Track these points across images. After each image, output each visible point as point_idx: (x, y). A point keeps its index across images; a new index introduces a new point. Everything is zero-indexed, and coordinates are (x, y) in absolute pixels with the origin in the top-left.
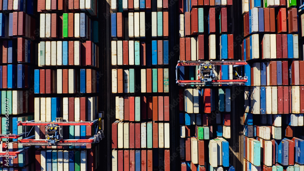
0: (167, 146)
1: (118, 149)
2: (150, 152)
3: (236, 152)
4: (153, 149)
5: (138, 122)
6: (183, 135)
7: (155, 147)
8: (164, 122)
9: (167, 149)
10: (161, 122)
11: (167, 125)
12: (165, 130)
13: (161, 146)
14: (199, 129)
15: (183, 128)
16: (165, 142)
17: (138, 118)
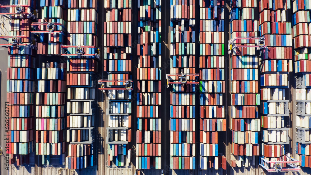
0: (130, 32)
1: (107, 34)
2: (122, 35)
3: (166, 43)
4: (123, 34)
5: (116, 21)
6: (139, 31)
7: (124, 33)
8: (129, 21)
9: (130, 34)
10: (127, 21)
11: (130, 23)
12: (129, 25)
13: (127, 32)
14: (146, 27)
15: (139, 28)
16: (129, 31)
17: (116, 19)
